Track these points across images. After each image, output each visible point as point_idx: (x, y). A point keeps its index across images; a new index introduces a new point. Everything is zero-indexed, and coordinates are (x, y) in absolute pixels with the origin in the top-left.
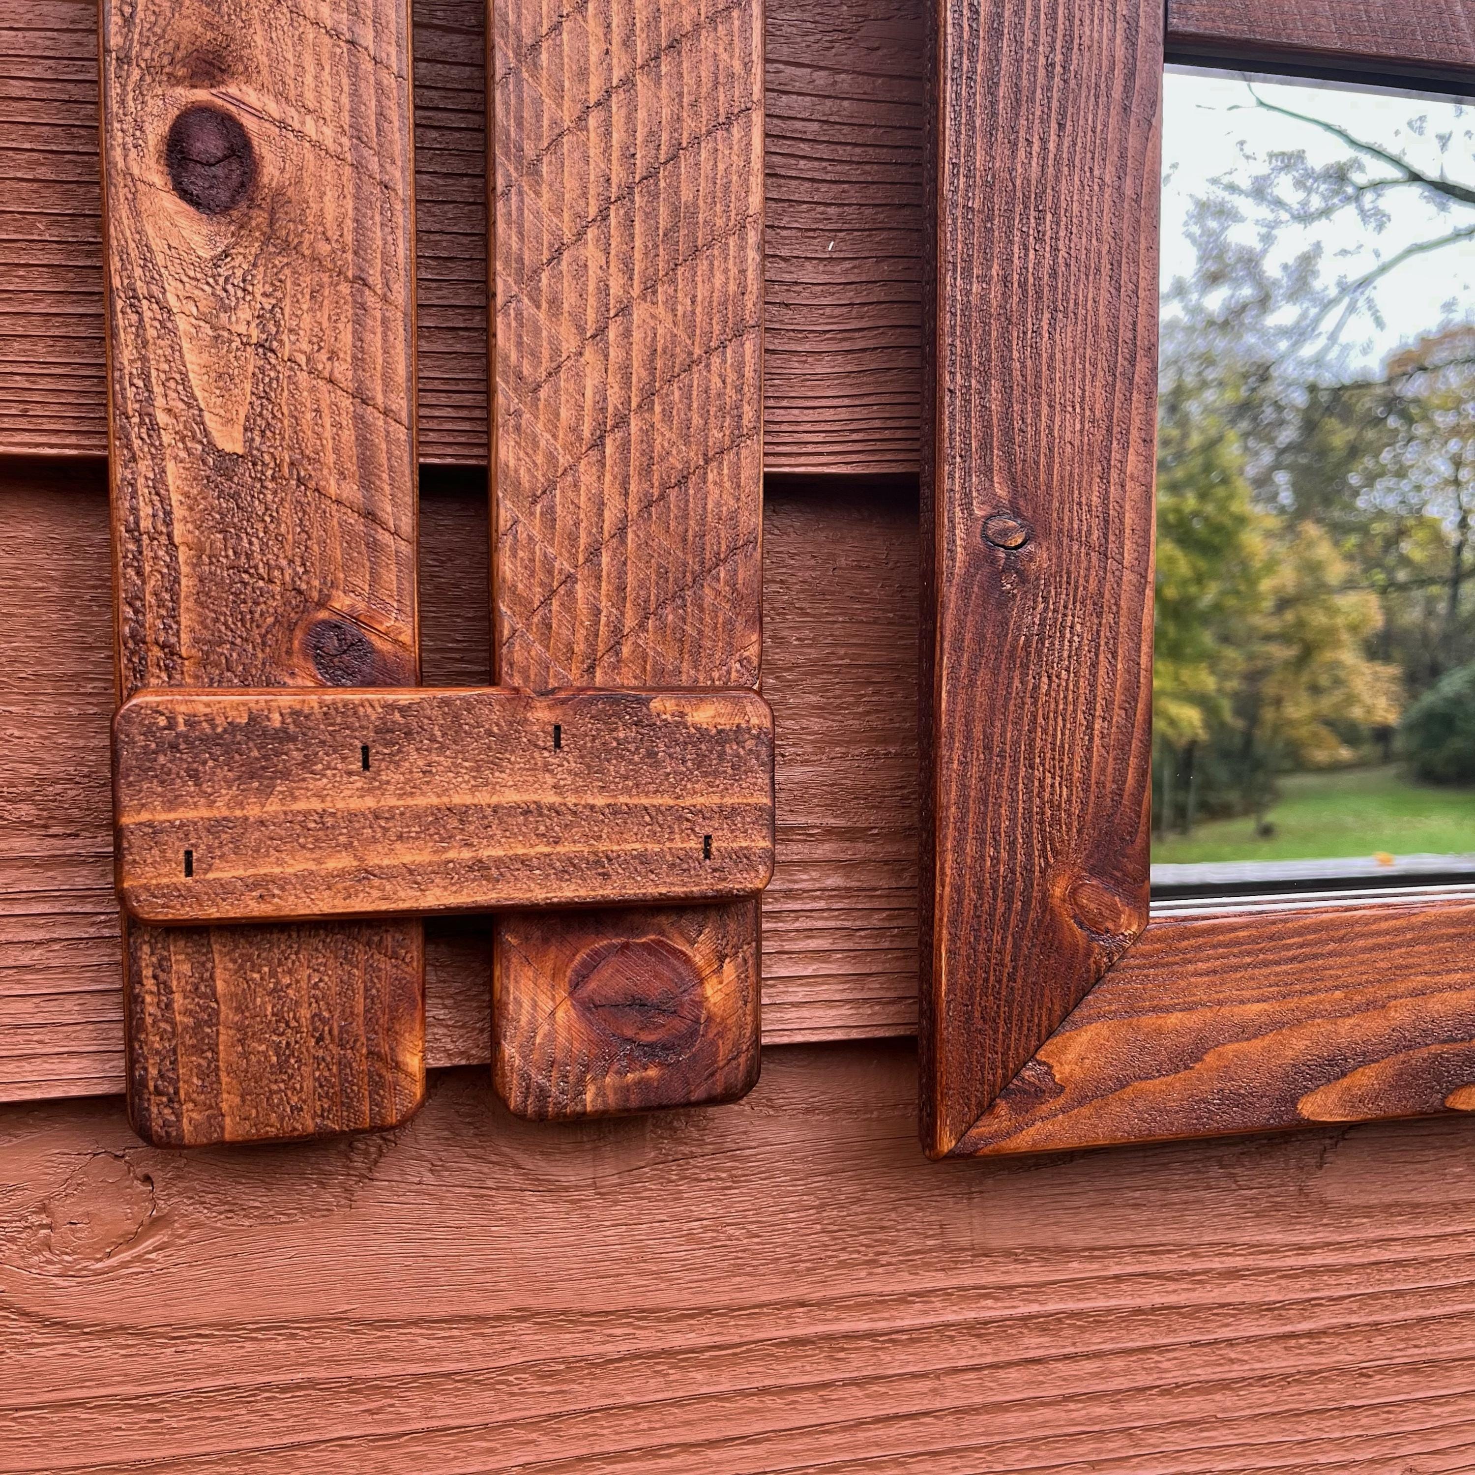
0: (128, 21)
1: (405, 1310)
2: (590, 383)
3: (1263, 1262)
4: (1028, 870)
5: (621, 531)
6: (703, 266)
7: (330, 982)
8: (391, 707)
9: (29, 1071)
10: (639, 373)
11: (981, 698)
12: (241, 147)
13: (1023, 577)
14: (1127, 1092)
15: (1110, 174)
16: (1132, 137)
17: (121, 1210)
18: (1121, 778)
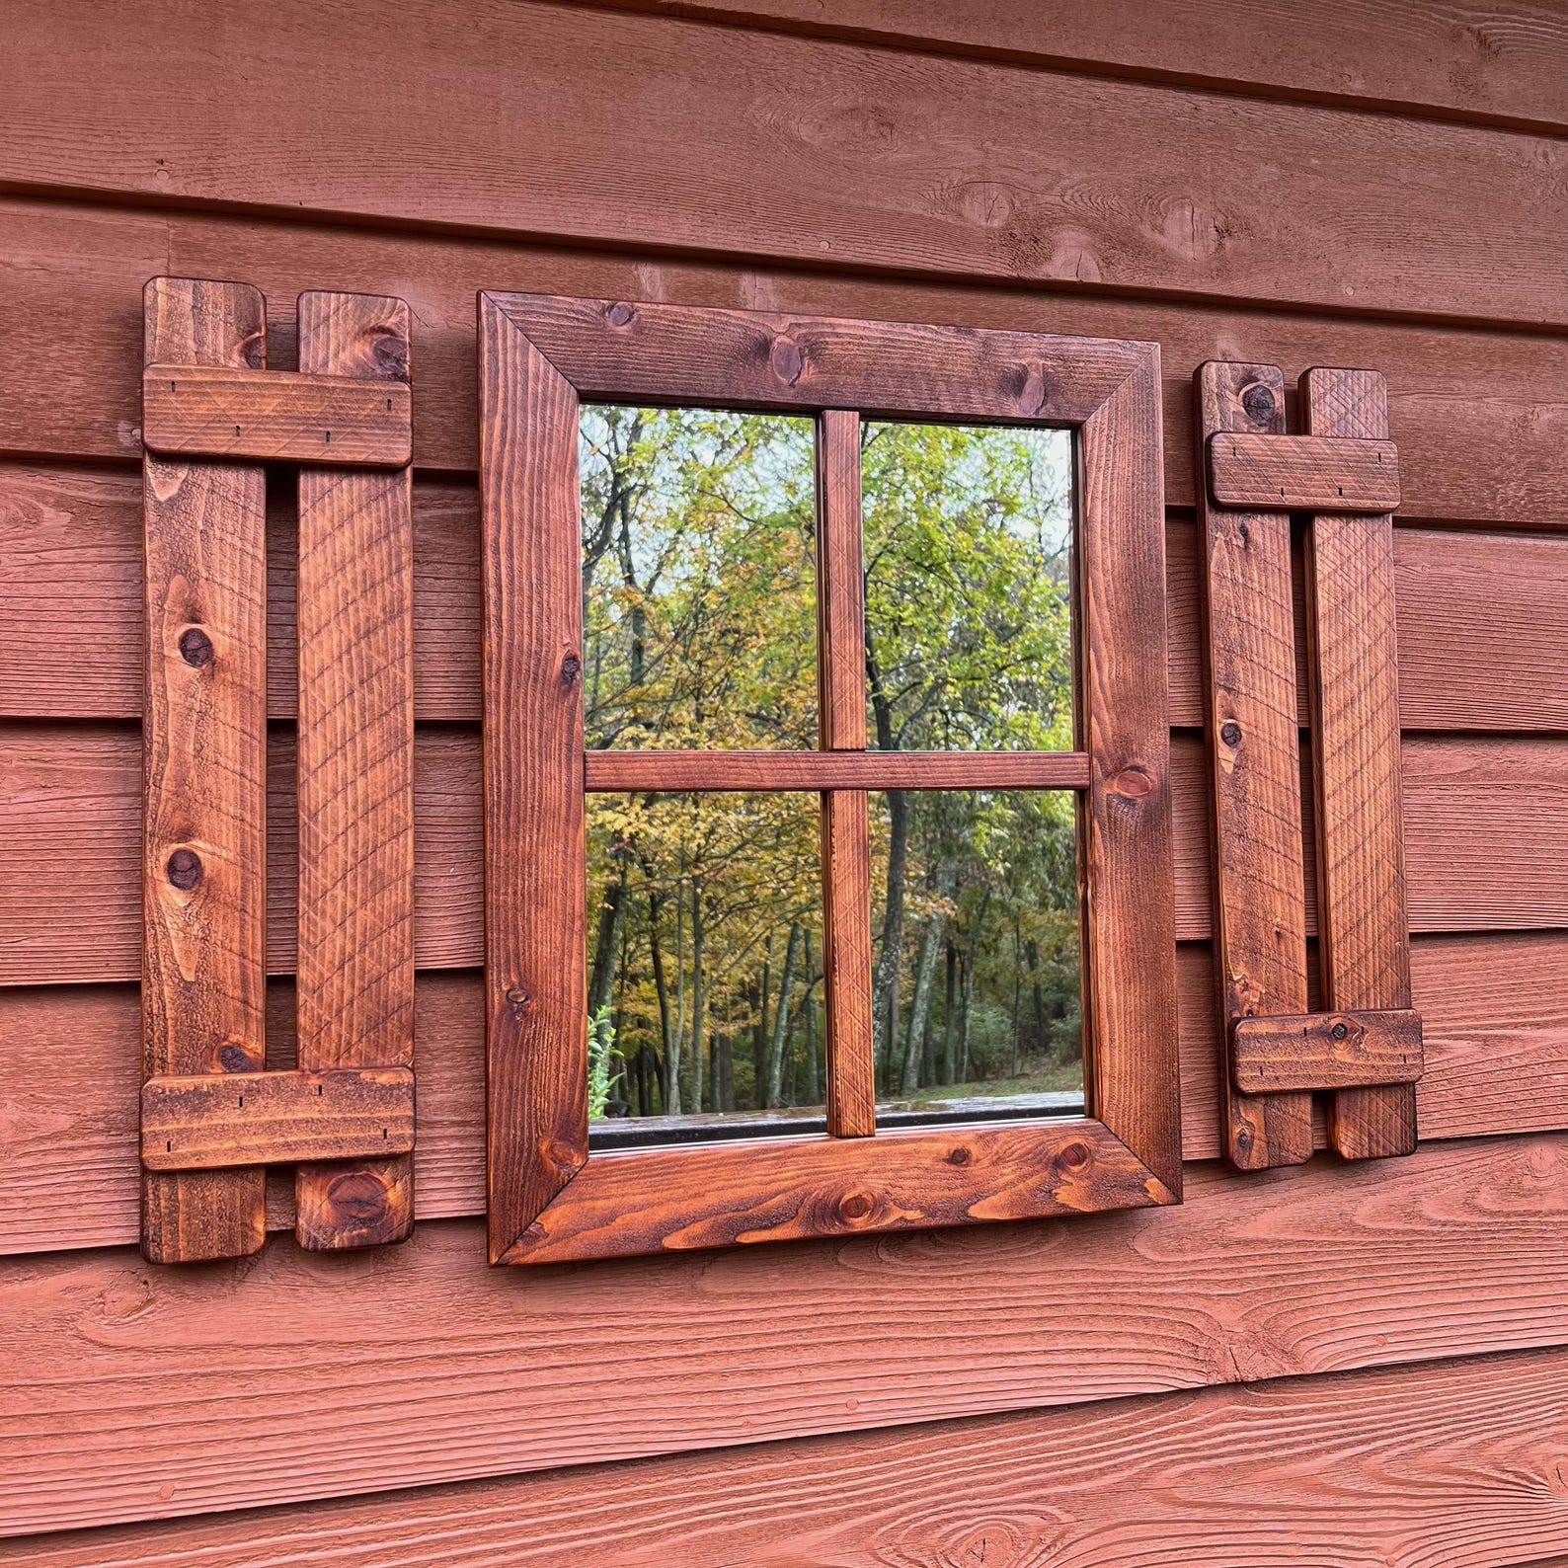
0: (155, 820)
1: (256, 1341)
2: (338, 944)
3: (673, 1321)
4: (530, 1138)
5: (351, 1002)
6: (387, 894)
7: (225, 1194)
8: (251, 1081)
9: (99, 1234)
10: (359, 938)
11: (507, 1066)
12: (196, 864)
13: (525, 1014)
14: (579, 1236)
15: (561, 847)
16: (571, 831)
17: (135, 1296)
18: (572, 1097)
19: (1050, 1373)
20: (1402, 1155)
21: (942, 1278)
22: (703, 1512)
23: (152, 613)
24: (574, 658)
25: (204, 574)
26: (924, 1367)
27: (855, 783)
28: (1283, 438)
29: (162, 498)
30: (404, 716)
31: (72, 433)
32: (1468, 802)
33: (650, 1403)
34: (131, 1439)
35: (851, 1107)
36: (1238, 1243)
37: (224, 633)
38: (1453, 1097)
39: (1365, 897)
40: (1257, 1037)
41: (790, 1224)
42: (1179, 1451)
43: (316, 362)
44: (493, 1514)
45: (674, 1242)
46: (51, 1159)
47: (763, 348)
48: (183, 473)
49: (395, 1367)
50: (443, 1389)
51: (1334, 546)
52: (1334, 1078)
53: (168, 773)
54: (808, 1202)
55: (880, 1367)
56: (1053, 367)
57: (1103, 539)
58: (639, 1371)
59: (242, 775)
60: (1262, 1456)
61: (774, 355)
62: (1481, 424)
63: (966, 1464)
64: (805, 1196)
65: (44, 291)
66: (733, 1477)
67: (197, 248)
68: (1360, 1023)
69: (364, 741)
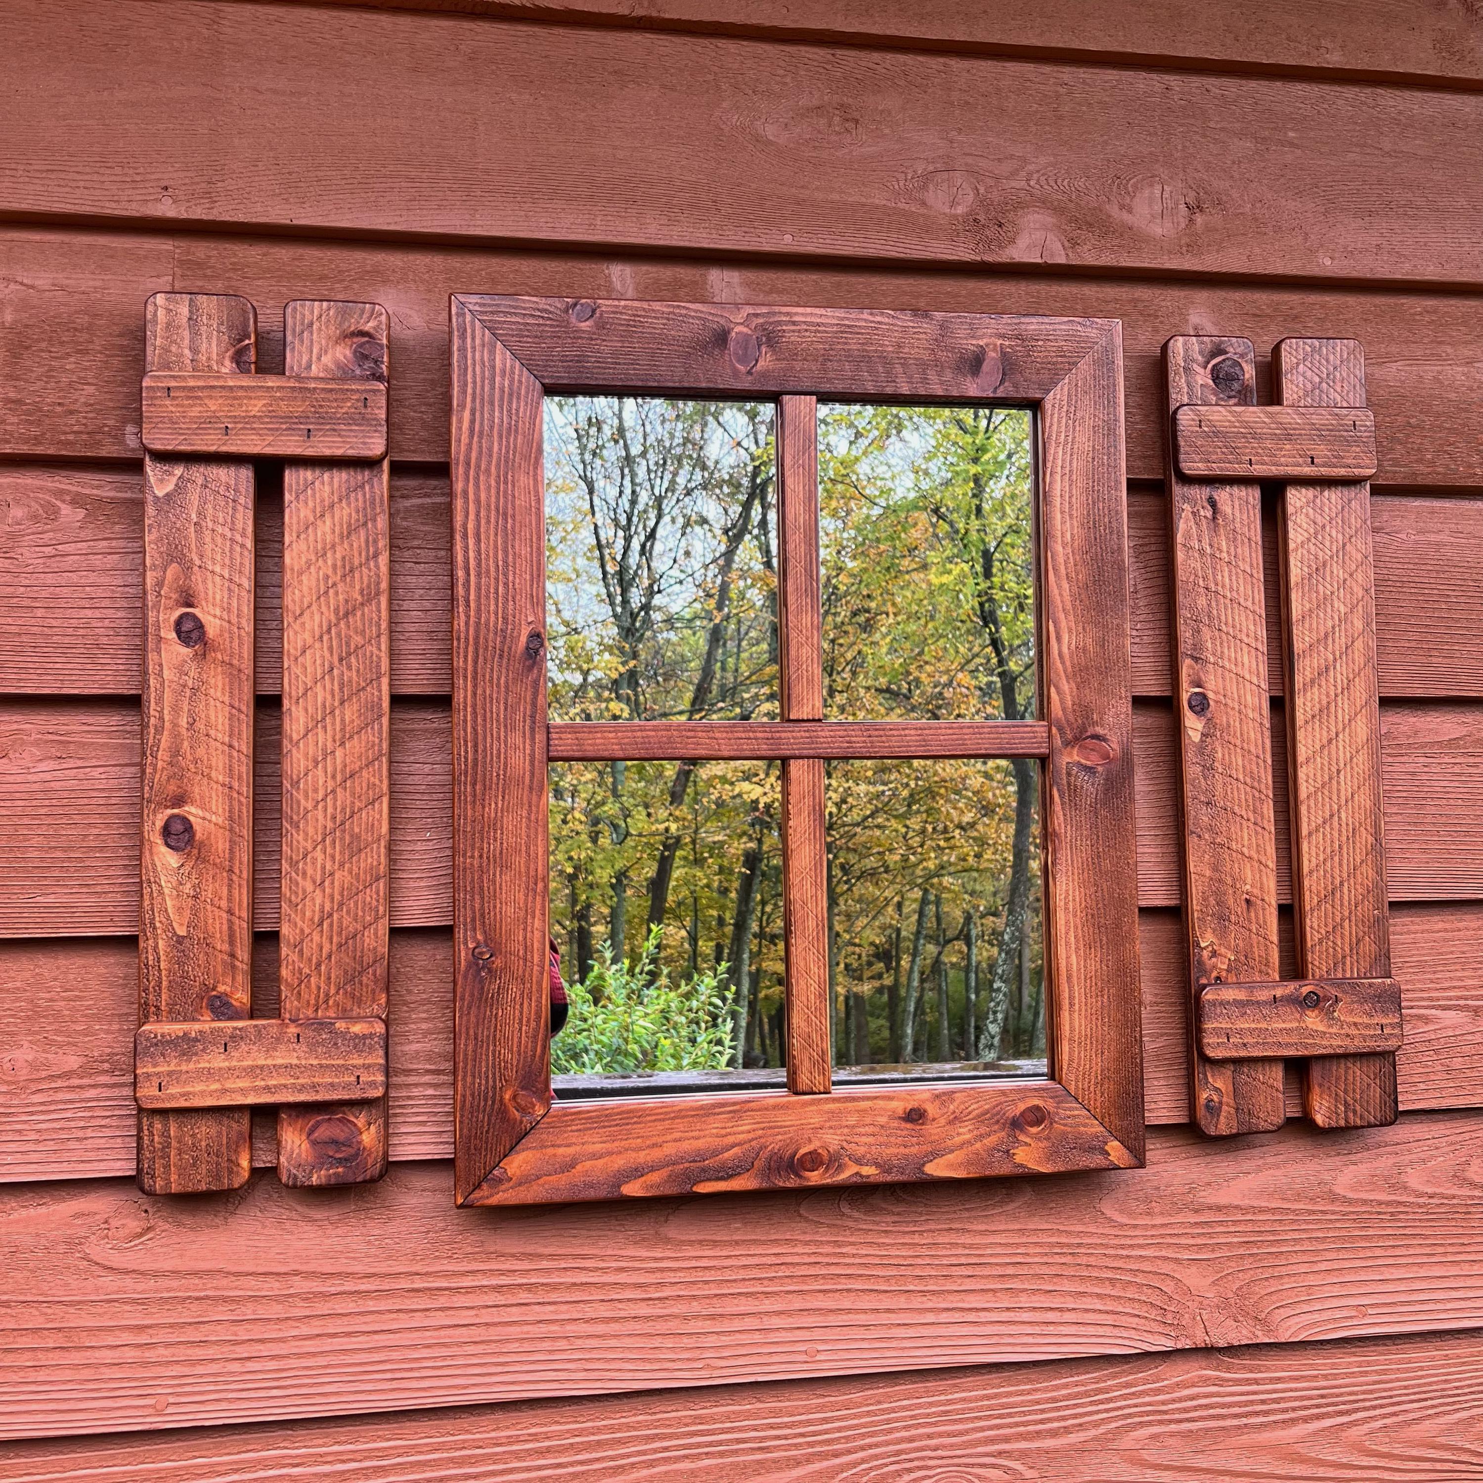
0: (151, 788)
1: (246, 1269)
2: (318, 902)
3: (637, 1265)
4: (494, 1088)
5: (329, 957)
6: (363, 855)
7: (213, 1132)
8: (235, 1028)
9: (102, 1166)
10: (337, 897)
11: (473, 1019)
12: (188, 828)
13: (490, 971)
14: (541, 1181)
15: (525, 813)
16: (534, 798)
17: (136, 1223)
18: (534, 1050)
19: (1013, 1330)
20: (1382, 1125)
21: (904, 1233)
22: (666, 1449)
23: (151, 598)
24: (538, 635)
25: (198, 562)
26: (884, 1318)
27: (812, 752)
28: (1251, 409)
29: (160, 493)
30: (380, 691)
31: (84, 437)
32: (1457, 769)
33: (613, 1343)
34: (130, 1354)
35: (806, 1063)
36: (1210, 1208)
37: (215, 616)
38: (1440, 1068)
39: (1341, 865)
40: (1223, 1004)
41: (746, 1175)
42: (1148, 1413)
43: (300, 366)
44: (464, 1441)
45: (633, 1189)
46: (61, 1096)
47: (721, 338)
48: (179, 470)
49: (373, 1299)
50: (418, 1320)
51: (1307, 515)
52: (1306, 1046)
53: (163, 745)
54: (765, 1155)
55: (840, 1317)
56: (1010, 347)
57: (1062, 512)
58: (604, 1311)
59: (231, 746)
60: (1235, 1422)
61: (732, 345)
62: (1471, 389)
63: (928, 1415)
64: (761, 1149)
65: (63, 309)
66: (696, 1417)
67: (200, 265)
68: (1334, 992)
69: (343, 714)
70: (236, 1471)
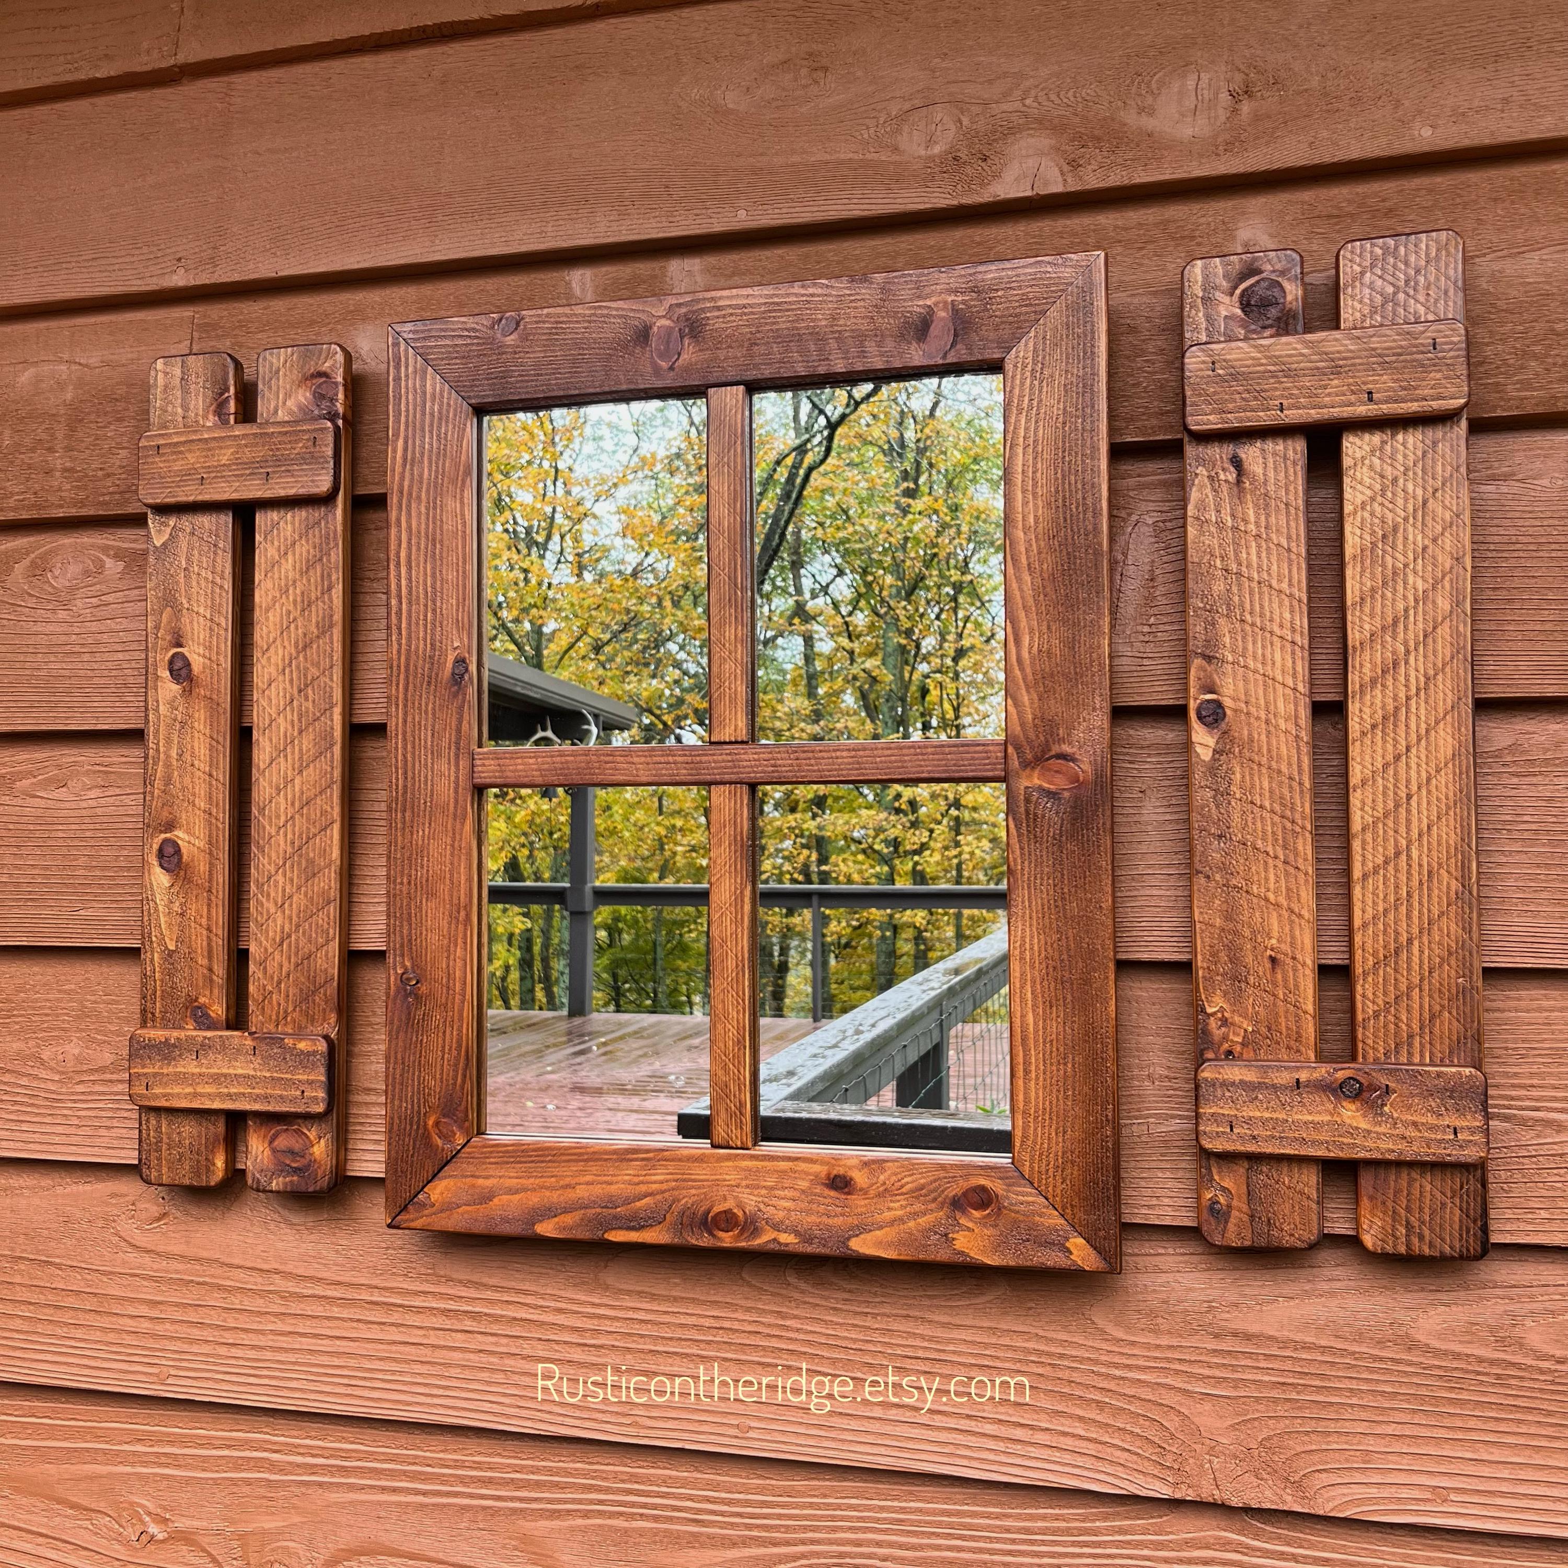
0: (149, 814)
1: (236, 1261)
2: (279, 923)
3: (575, 1308)
4: (419, 1112)
5: (288, 975)
6: (316, 879)
7: (195, 1132)
8: (208, 1038)
10: (295, 918)
11: (401, 1043)
12: (178, 851)
13: (416, 997)
14: (460, 1210)
15: (449, 841)
16: (458, 826)
17: (156, 1208)
18: (455, 1078)
20: (1464, 1258)
21: (856, 1313)
22: (601, 1502)
24: (463, 661)
25: (186, 605)
27: (734, 777)
28: (1292, 339)
29: (158, 543)
30: (333, 720)
31: (117, 497)
34: (145, 1325)
35: (722, 1114)
36: (1235, 1334)
37: (199, 655)
39: (1409, 917)
40: (1226, 1085)
41: (658, 1228)
43: (269, 412)
44: (416, 1457)
45: (546, 1229)
46: (96, 1088)
47: (643, 335)
48: (172, 521)
49: (338, 1306)
50: (375, 1333)
51: (1371, 467)
52: (1341, 1146)
53: (159, 774)
54: (677, 1208)
56: (964, 302)
57: (1024, 491)
58: (541, 1350)
59: (211, 775)
61: (653, 340)
64: (673, 1201)
65: (108, 383)
66: (632, 1475)
67: (214, 326)
68: (1384, 1080)
69: (301, 743)
70: (229, 1447)
